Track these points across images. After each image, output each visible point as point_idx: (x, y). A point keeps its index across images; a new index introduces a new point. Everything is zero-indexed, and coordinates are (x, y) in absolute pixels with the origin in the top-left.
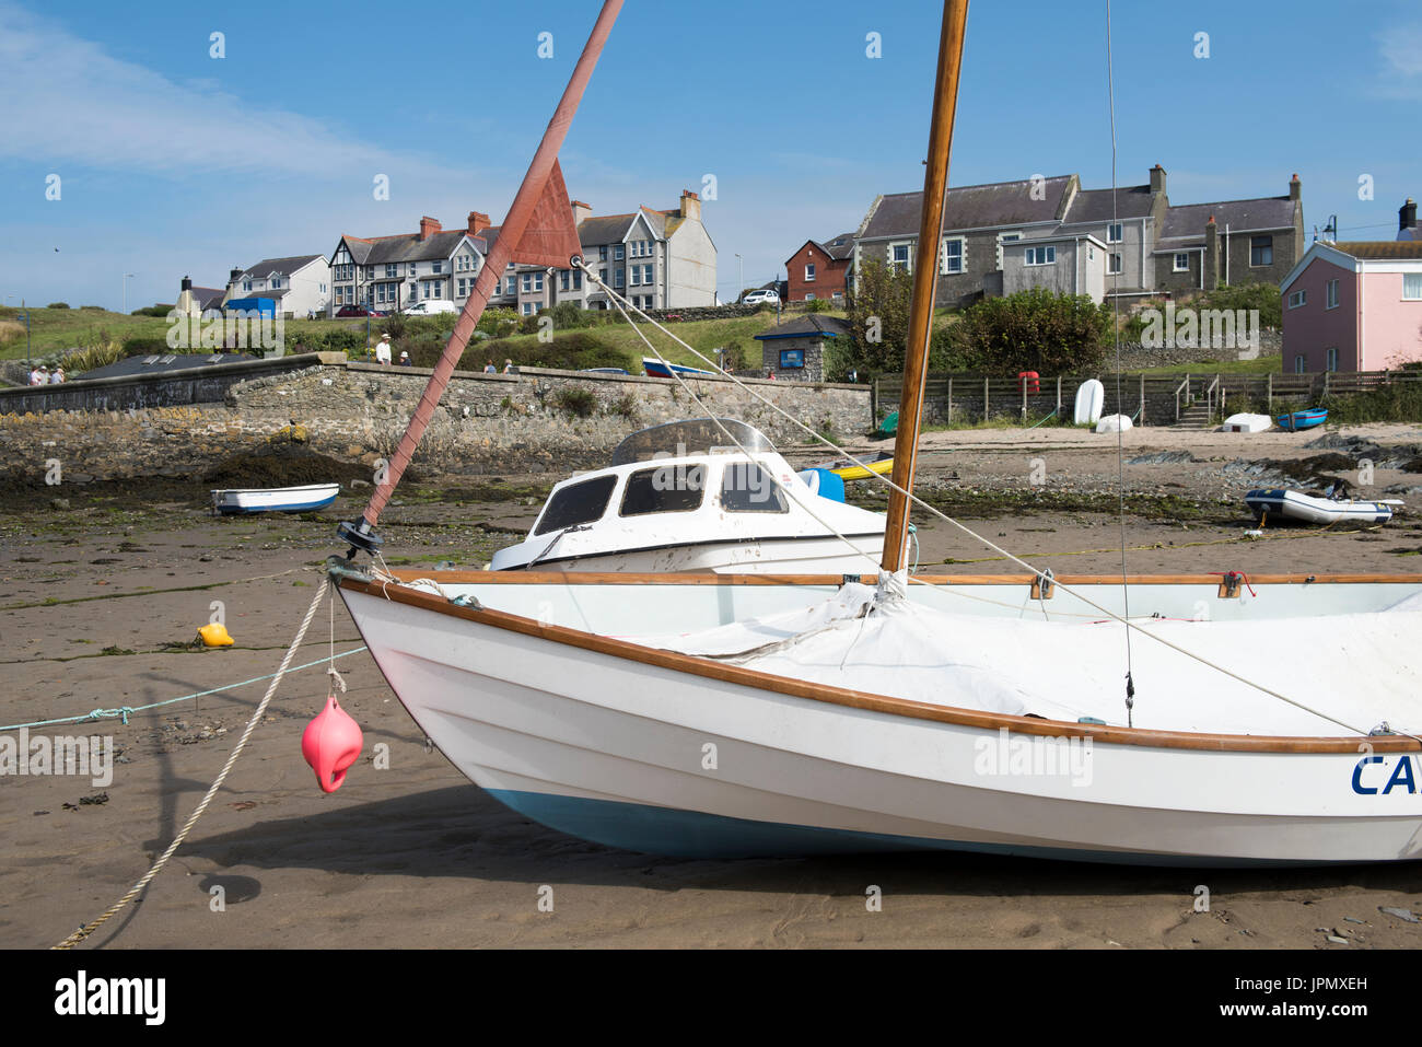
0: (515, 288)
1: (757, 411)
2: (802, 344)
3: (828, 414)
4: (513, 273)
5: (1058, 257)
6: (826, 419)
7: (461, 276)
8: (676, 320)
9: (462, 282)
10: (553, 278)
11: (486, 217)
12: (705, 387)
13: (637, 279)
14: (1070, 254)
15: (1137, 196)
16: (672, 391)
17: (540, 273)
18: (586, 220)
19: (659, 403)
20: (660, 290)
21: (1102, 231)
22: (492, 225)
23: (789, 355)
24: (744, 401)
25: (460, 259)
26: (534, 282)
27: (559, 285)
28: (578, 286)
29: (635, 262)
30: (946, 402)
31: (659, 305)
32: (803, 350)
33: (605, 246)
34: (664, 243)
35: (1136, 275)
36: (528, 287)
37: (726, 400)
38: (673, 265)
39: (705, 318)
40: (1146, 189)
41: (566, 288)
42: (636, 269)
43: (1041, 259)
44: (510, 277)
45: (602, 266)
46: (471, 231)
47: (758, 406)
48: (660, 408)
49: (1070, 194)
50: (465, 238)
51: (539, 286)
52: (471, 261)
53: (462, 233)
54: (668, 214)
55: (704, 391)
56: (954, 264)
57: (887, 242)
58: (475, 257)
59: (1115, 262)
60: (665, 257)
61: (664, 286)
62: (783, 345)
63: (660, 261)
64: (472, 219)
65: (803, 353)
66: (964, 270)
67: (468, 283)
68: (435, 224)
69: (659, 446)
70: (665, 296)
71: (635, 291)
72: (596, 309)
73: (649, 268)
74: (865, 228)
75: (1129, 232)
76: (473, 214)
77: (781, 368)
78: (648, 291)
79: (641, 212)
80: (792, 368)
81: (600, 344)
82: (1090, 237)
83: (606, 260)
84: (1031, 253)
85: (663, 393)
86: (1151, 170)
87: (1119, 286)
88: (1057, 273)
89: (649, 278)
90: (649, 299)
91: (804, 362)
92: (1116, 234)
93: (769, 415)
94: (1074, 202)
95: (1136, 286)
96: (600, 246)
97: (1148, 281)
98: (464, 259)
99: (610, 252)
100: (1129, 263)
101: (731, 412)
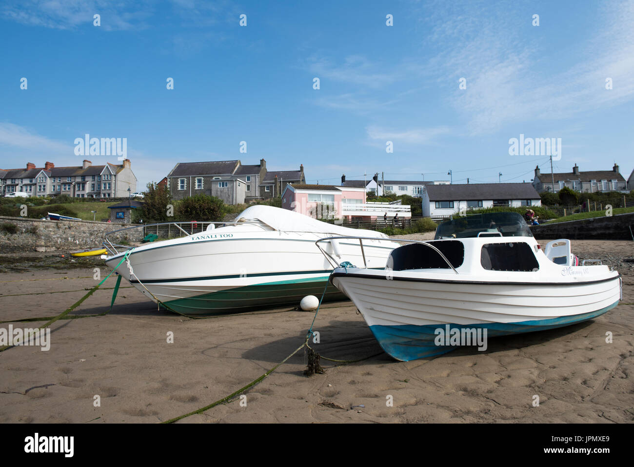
0: (61, 189)
1: (97, 233)
2: (124, 210)
3: (127, 234)
4: (59, 184)
5: (228, 185)
6: (125, 236)
7: (40, 184)
9: (40, 186)
10: (74, 186)
11: (52, 164)
13: (105, 188)
14: (232, 185)
15: (257, 168)
17: (70, 184)
18: (89, 167)
19: (50, 229)
20: (113, 192)
21: (244, 178)
22: (55, 167)
23: (120, 214)
24: (91, 229)
25: (40, 178)
26: (68, 187)
27: (77, 189)
28: (83, 189)
29: (104, 182)
30: (168, 231)
31: (113, 196)
32: (124, 212)
33: (94, 176)
34: (115, 176)
35: (254, 192)
36: (65, 189)
37: (82, 229)
38: (119, 183)
39: (115, 201)
40: (259, 166)
41: (79, 190)
42: (105, 184)
43: (223, 186)
44: (59, 185)
45: (93, 183)
46: (45, 169)
47: (97, 231)
48: (51, 231)
49: (236, 166)
50: (42, 171)
51: (69, 189)
52: (44, 179)
53: (42, 169)
54: (118, 166)
55: (71, 225)
56: (182, 187)
57: (178, 178)
58: (46, 177)
59: (248, 187)
60: (115, 181)
61: (115, 190)
62: (118, 210)
63: (114, 182)
64: (47, 164)
65: (124, 213)
66: (185, 189)
67: (42, 187)
69: (48, 245)
70: (115, 194)
71: (104, 192)
72: (90, 197)
73: (110, 184)
74: (171, 173)
75: (252, 179)
76: (47, 162)
77: (117, 218)
78: (109, 192)
79: (107, 165)
80: (120, 218)
81: (65, 209)
82: (238, 179)
83: (94, 181)
84: (220, 183)
85: (53, 226)
86: (261, 160)
87: (249, 195)
88: (228, 191)
89: (109, 187)
90: (109, 195)
91: (124, 216)
92: (249, 179)
93: (102, 234)
94: (238, 169)
95: (254, 195)
97: (258, 194)
98: (41, 178)
99: (96, 178)
100: (252, 188)
101: (84, 233)
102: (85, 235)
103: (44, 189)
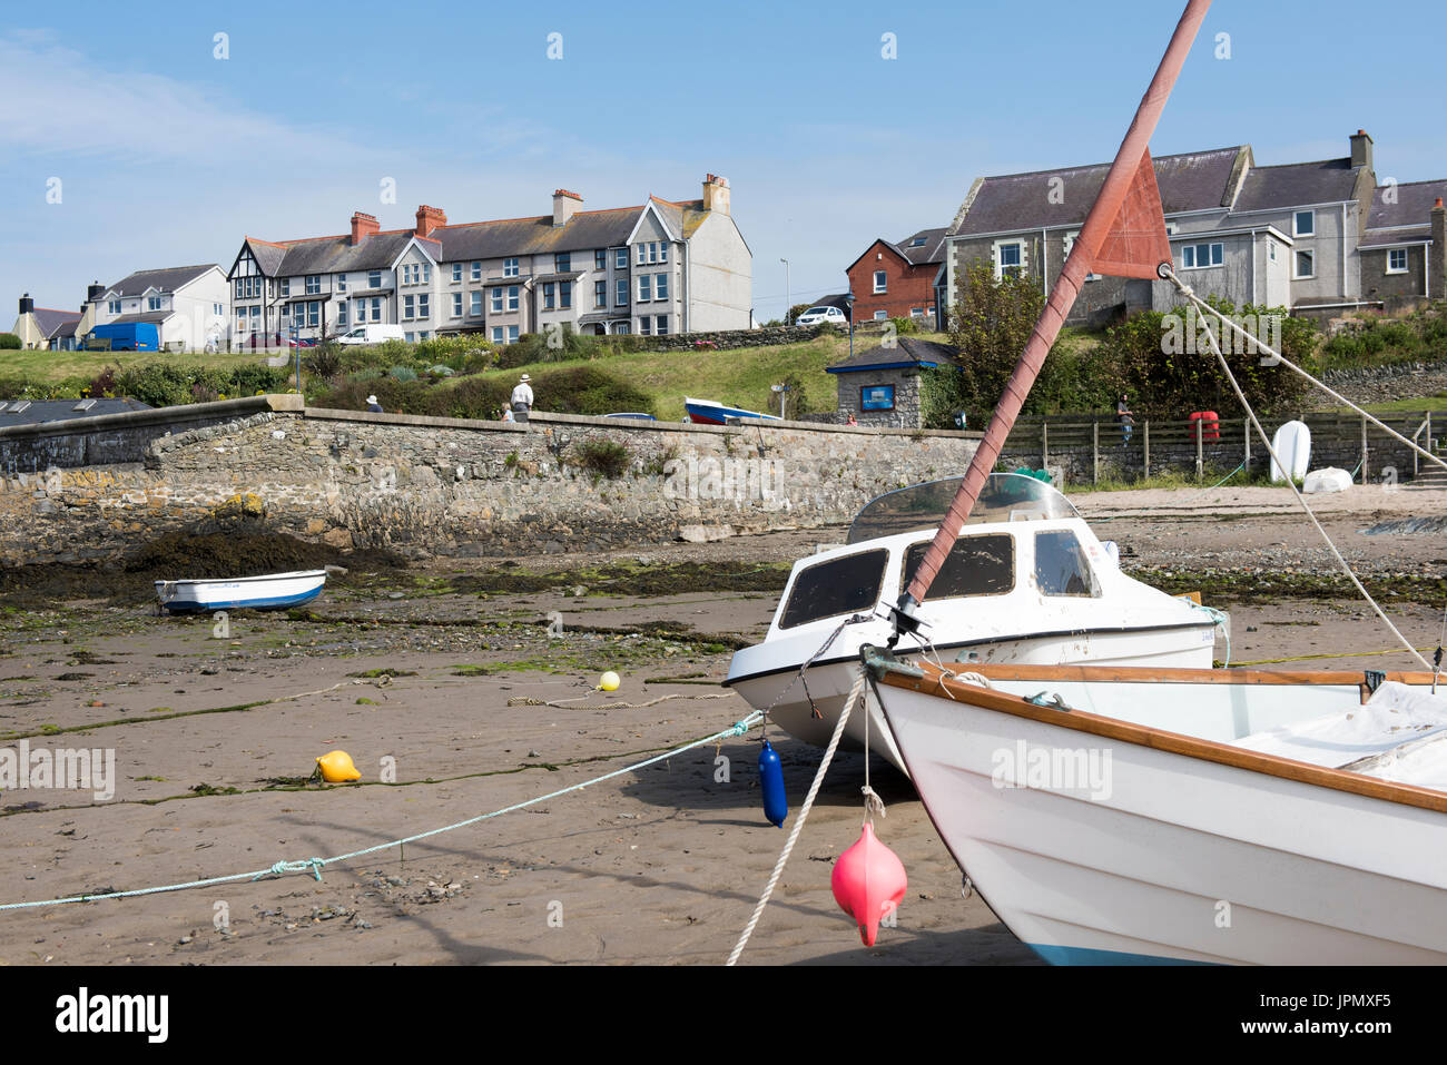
0: (482, 307)
1: (836, 468)
2: (889, 378)
3: (931, 472)
4: (479, 287)
5: (1227, 256)
6: (927, 478)
7: (408, 292)
8: (707, 347)
9: (409, 299)
10: (532, 292)
11: (440, 212)
12: (769, 437)
13: (646, 293)
14: (1243, 253)
15: (1334, 173)
16: (726, 442)
17: (514, 286)
18: (576, 216)
19: (710, 459)
20: (678, 308)
21: (1288, 221)
22: (448, 224)
23: (874, 393)
24: (821, 454)
25: (407, 268)
26: (507, 298)
27: (541, 302)
28: (566, 303)
29: (643, 271)
31: (675, 328)
32: (893, 386)
33: (603, 250)
34: (681, 245)
35: (1334, 280)
36: (499, 305)
37: (797, 454)
38: (695, 274)
39: (745, 345)
40: (1345, 164)
41: (551, 307)
42: (645, 280)
43: (1203, 261)
44: (474, 293)
45: (599, 277)
46: (420, 231)
47: (838, 462)
49: (1240, 172)
50: (413, 241)
51: (514, 304)
52: (421, 271)
53: (409, 234)
54: (687, 207)
55: (769, 442)
57: (991, 240)
58: (427, 265)
59: (1305, 260)
60: (683, 264)
61: (683, 302)
62: (866, 379)
63: (678, 269)
64: (421, 215)
65: (892, 390)
67: (417, 300)
68: (372, 221)
70: (684, 316)
71: (643, 311)
72: (591, 333)
73: (662, 279)
74: (961, 221)
75: (1323, 222)
76: (422, 208)
77: (863, 410)
78: (661, 309)
79: (650, 204)
80: (878, 410)
82: (1271, 229)
83: (603, 268)
84: (1189, 252)
85: (714, 446)
86: (1352, 138)
87: (1310, 295)
88: (1227, 279)
89: (662, 292)
90: (663, 320)
91: (894, 402)
92: (1305, 224)
93: (853, 473)
94: (1245, 183)
95: (1334, 294)
96: (596, 250)
97: (1352, 288)
98: (412, 269)
99: (610, 257)
100: (1324, 264)
101: (804, 470)
102: (805, 478)
103: (425, 311)
